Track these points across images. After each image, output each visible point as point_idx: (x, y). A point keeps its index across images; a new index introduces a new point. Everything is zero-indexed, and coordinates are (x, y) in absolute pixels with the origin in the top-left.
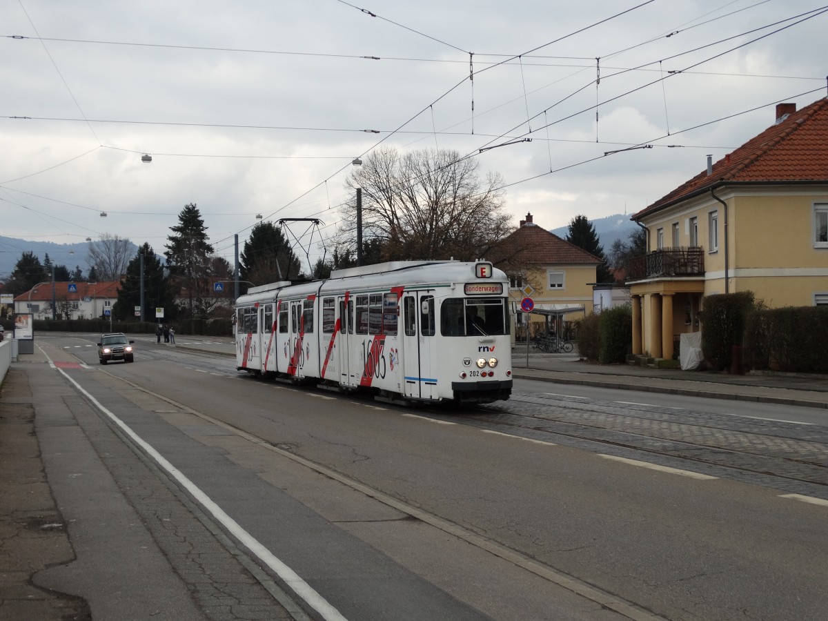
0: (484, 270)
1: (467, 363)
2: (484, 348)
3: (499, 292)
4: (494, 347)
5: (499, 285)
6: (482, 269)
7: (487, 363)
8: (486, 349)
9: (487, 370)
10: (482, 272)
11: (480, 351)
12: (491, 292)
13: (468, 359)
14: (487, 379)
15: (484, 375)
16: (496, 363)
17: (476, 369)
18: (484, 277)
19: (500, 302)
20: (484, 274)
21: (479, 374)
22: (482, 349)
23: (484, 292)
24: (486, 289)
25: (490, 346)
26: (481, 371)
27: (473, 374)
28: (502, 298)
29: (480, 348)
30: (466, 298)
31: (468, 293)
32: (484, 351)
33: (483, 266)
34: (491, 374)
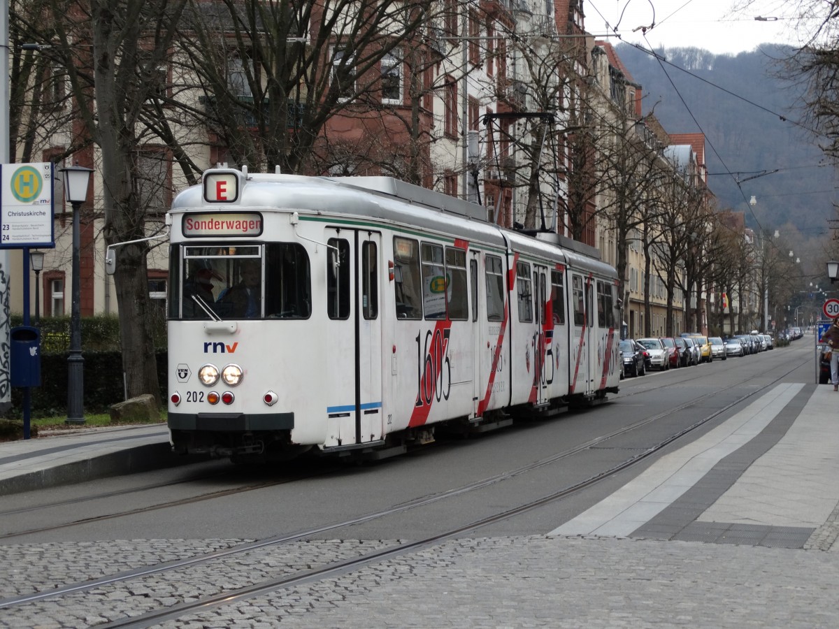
0: (222, 187)
1: (183, 375)
2: (215, 345)
3: (256, 231)
4: (236, 345)
5: (256, 219)
6: (219, 184)
7: (220, 376)
8: (219, 348)
9: (220, 390)
10: (219, 191)
11: (206, 350)
12: (240, 231)
13: (184, 367)
14: (221, 408)
15: (213, 400)
16: (241, 377)
17: (198, 388)
18: (223, 200)
19: (255, 251)
20: (223, 194)
21: (205, 399)
22: (210, 348)
23: (225, 231)
24: (230, 226)
25: (228, 342)
26: (207, 391)
27: (193, 396)
28: (260, 243)
29: (206, 345)
30: (185, 244)
31: (188, 232)
32: (215, 351)
33: (221, 179)
34: (228, 399)
